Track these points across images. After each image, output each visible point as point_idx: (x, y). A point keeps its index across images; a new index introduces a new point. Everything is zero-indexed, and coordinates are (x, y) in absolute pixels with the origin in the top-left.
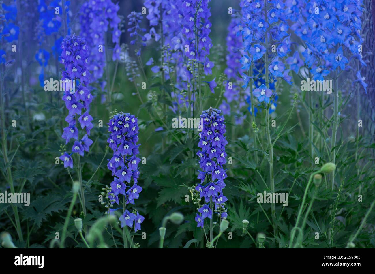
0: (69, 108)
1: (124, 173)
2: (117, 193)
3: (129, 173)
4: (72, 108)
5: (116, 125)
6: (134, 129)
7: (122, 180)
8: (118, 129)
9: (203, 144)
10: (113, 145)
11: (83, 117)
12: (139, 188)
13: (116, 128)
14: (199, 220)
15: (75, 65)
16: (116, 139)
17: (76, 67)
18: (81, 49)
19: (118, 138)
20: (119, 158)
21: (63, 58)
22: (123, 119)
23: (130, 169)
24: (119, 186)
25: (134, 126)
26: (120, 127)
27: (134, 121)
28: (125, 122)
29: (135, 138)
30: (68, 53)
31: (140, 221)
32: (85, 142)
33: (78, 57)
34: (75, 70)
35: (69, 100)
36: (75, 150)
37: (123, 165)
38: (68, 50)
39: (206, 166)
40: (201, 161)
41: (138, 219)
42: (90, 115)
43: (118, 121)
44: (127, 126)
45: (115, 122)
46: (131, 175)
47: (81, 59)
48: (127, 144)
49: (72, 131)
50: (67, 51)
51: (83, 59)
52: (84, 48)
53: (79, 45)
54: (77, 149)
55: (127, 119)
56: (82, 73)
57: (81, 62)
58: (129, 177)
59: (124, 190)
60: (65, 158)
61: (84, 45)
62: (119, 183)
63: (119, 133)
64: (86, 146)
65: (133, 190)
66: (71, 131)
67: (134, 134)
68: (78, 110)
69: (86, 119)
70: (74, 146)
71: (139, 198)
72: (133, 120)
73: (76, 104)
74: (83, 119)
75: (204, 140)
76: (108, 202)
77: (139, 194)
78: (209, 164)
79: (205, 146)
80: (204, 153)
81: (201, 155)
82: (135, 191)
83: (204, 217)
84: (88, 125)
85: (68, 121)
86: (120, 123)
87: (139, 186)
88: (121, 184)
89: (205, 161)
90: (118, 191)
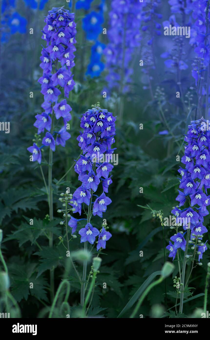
0: (44, 92)
1: (91, 180)
2: (80, 202)
3: (96, 180)
4: (47, 94)
5: (88, 122)
6: (109, 129)
7: (87, 187)
8: (90, 127)
9: (186, 161)
10: (83, 145)
11: (60, 106)
12: (107, 200)
13: (87, 125)
14: (171, 249)
15: (57, 43)
16: (86, 138)
17: (57, 46)
18: (66, 26)
19: (88, 137)
20: (87, 161)
21: (45, 34)
22: (96, 116)
23: (99, 176)
24: (83, 194)
25: (110, 126)
26: (92, 125)
27: (111, 119)
28: (98, 120)
29: (109, 140)
30: (50, 28)
31: (104, 238)
32: (61, 135)
33: (62, 34)
34: (56, 49)
35: (45, 83)
36: (45, 142)
37: (90, 170)
38: (51, 25)
39: (187, 187)
40: (183, 180)
41: (103, 236)
42: (68, 105)
43: (91, 117)
44: (101, 124)
45: (87, 118)
46: (98, 182)
47: (65, 37)
48: (98, 146)
49: (45, 120)
50: (49, 26)
51: (67, 38)
52: (71, 24)
53: (64, 21)
54: (48, 142)
55: (102, 116)
56: (64, 54)
57: (65, 41)
58: (96, 185)
59: (88, 199)
60: (33, 150)
61: (71, 21)
62: (84, 191)
63: (90, 131)
64: (63, 140)
65: (100, 201)
66: (43, 120)
67: (108, 135)
68: (54, 96)
69: (63, 108)
70: (45, 137)
71: (106, 211)
72: (109, 119)
73: (53, 89)
74: (59, 108)
75: (188, 156)
76: (66, 211)
77: (107, 206)
78: (190, 185)
79: (189, 163)
80: (186, 172)
81: (182, 173)
82: (102, 202)
83: (176, 246)
84: (64, 116)
85: (45, 107)
86: (93, 119)
87: (108, 198)
88: (86, 192)
89: (186, 181)
90: (82, 199)
